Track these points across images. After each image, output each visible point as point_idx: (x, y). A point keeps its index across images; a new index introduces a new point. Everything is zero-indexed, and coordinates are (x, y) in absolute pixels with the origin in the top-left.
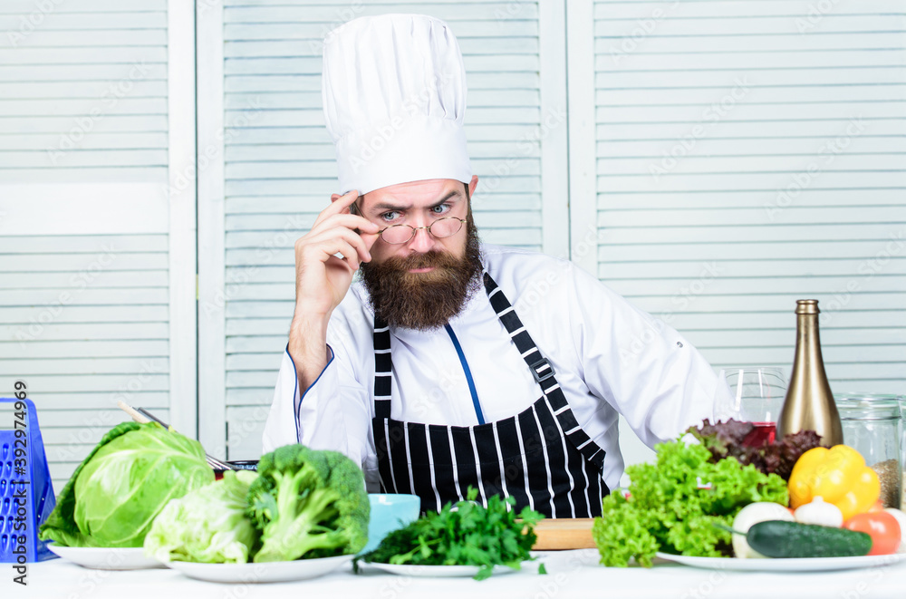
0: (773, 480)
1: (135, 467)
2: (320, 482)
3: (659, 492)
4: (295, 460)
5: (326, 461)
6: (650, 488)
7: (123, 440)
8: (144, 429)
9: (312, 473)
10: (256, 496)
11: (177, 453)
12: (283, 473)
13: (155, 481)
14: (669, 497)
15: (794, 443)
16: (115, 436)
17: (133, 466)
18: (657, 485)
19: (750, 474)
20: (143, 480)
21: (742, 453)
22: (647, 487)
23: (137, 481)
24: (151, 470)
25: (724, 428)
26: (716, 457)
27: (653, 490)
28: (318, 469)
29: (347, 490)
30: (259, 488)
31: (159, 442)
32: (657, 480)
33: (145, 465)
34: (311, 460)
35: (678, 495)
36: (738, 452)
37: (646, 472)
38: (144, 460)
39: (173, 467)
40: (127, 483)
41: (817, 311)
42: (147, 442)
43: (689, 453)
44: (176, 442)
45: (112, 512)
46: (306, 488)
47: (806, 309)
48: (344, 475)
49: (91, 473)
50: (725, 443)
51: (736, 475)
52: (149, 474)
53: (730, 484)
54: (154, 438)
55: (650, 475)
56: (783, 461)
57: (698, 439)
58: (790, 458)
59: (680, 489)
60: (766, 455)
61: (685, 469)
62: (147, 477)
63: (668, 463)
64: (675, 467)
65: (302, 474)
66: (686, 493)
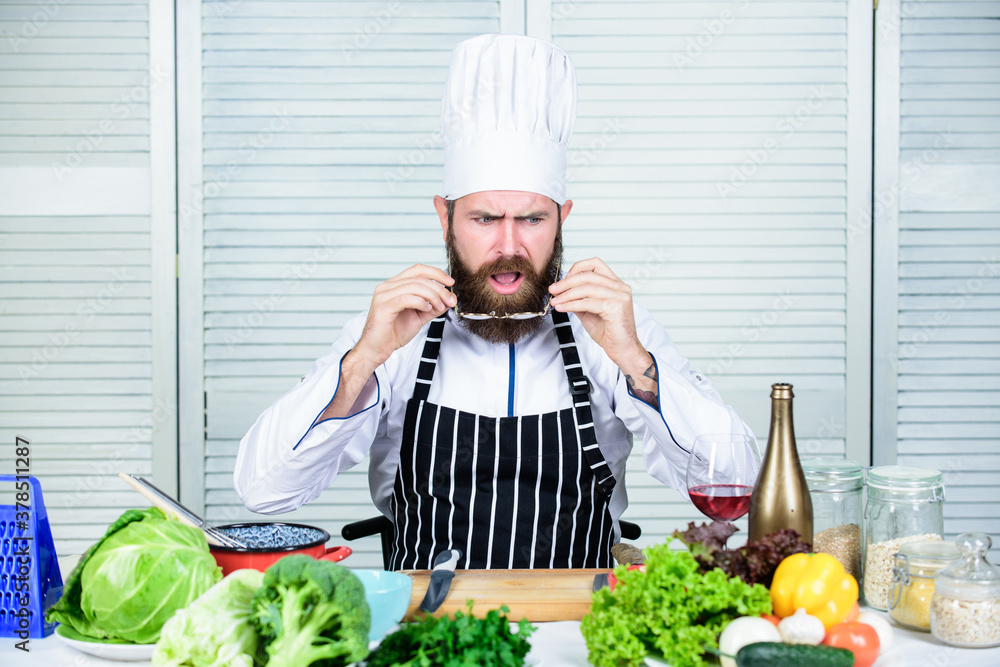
0: (758, 590)
1: (141, 562)
2: (324, 598)
3: (649, 601)
4: (300, 577)
5: (330, 578)
6: (639, 595)
7: (127, 533)
8: (149, 522)
9: (316, 590)
10: (260, 603)
11: (180, 547)
12: (287, 587)
13: (159, 575)
14: (657, 605)
15: (774, 542)
16: (121, 526)
17: (138, 562)
18: (646, 594)
19: (736, 586)
20: (149, 575)
21: (727, 559)
22: (636, 593)
23: (142, 576)
24: (155, 565)
25: (708, 530)
26: (704, 567)
27: (642, 596)
28: (323, 588)
29: (350, 606)
30: (263, 598)
31: (163, 536)
32: (645, 588)
33: (150, 560)
34: (315, 578)
35: (666, 603)
36: (722, 558)
37: (635, 579)
38: (149, 555)
39: (177, 561)
40: (133, 578)
41: (792, 395)
42: (152, 536)
43: (677, 562)
44: (179, 534)
45: (117, 606)
46: (310, 602)
47: (781, 394)
48: (348, 592)
49: (97, 566)
50: (711, 551)
51: (724, 589)
52: (154, 567)
53: (717, 597)
54: (158, 531)
55: (639, 583)
56: (765, 564)
57: (685, 543)
58: (771, 561)
59: (667, 597)
60: (748, 555)
61: (673, 579)
62: (152, 571)
63: (657, 570)
64: (664, 576)
65: (306, 590)
66: (674, 602)
